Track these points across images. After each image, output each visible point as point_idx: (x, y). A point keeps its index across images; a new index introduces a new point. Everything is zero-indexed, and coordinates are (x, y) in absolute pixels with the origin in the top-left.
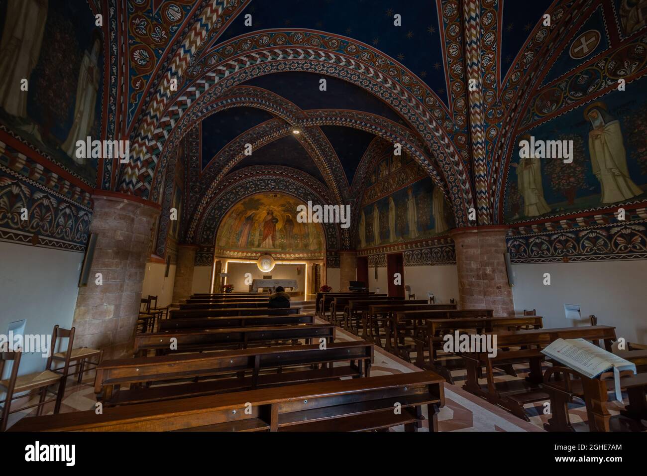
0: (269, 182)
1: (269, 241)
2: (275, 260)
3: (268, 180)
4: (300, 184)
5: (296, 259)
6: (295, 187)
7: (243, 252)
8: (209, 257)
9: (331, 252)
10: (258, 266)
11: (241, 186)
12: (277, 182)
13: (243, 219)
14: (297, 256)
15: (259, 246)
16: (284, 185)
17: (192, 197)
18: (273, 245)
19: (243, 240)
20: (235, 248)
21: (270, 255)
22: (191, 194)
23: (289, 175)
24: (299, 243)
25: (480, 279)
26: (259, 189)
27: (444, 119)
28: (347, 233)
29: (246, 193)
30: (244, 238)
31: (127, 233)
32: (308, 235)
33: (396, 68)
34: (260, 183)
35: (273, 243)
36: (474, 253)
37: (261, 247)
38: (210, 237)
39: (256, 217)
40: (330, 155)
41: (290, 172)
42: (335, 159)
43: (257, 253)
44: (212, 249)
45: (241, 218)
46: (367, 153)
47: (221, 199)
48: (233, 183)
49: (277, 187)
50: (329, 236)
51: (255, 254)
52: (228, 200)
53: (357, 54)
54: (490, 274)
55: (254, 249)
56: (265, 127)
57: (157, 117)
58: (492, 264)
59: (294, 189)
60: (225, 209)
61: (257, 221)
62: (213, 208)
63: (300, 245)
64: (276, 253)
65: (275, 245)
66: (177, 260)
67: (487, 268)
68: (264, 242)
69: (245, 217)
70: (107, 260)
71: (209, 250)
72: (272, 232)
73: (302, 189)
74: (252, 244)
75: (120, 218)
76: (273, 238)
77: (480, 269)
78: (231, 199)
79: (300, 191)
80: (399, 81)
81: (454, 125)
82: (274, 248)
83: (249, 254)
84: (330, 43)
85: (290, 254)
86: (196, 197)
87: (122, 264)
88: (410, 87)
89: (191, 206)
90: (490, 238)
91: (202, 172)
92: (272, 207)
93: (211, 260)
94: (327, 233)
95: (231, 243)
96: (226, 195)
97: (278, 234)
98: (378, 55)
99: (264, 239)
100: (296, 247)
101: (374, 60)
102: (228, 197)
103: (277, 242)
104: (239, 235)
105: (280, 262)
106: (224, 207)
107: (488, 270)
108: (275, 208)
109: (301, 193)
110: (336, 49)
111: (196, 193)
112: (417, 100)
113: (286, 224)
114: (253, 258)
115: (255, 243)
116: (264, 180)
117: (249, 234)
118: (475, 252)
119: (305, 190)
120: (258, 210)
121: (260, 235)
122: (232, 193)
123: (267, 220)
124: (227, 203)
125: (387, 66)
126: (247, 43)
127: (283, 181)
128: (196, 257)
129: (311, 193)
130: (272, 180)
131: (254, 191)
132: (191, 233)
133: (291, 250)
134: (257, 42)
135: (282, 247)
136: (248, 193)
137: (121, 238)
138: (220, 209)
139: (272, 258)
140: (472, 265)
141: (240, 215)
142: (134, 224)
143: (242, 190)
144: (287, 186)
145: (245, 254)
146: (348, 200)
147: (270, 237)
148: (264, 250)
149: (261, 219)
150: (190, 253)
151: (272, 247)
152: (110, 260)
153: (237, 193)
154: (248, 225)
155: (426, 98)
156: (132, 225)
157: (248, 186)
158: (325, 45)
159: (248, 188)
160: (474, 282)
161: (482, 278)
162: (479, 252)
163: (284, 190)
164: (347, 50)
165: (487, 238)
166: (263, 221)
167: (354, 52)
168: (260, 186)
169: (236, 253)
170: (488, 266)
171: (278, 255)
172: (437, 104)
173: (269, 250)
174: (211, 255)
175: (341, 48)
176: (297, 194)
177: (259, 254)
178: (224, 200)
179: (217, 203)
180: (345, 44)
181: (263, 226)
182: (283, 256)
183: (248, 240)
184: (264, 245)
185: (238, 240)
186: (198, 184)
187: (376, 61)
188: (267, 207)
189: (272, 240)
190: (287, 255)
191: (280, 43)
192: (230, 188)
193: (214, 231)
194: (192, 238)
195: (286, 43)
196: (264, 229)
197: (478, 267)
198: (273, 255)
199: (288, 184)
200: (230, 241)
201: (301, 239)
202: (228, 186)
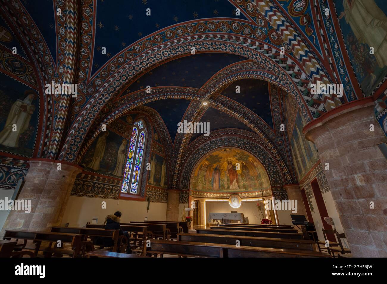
0: (218, 142)
1: (235, 184)
2: (241, 198)
3: (217, 141)
4: (239, 138)
5: (257, 196)
6: (236, 141)
7: (217, 194)
8: (186, 197)
9: (276, 188)
10: (229, 203)
11: (201, 149)
12: (223, 141)
13: (212, 169)
14: (257, 194)
15: (228, 188)
16: (228, 142)
17: (172, 161)
18: (239, 186)
19: (216, 185)
20: (211, 190)
21: (237, 194)
22: (171, 159)
23: (229, 134)
24: (256, 183)
25: (352, 197)
26: (212, 148)
27: (253, 31)
28: (286, 168)
29: (204, 152)
30: (216, 183)
31: (42, 179)
32: (260, 175)
33: (200, 25)
34: (212, 144)
35: (238, 185)
36: (331, 156)
37: (230, 189)
38: (187, 184)
39: (221, 167)
40: (243, 111)
41: (230, 132)
42: (249, 112)
43: (227, 194)
44: (188, 191)
45: (210, 170)
46: (272, 97)
47: (191, 159)
48: (196, 148)
49: (223, 144)
50: (271, 174)
51: (226, 194)
52: (194, 159)
53: (175, 35)
54: (363, 187)
55: (225, 191)
56: (191, 108)
57: (62, 118)
58: (361, 168)
59: (235, 142)
60: (193, 165)
61: (222, 171)
62: (187, 166)
63: (257, 184)
64: (242, 193)
65: (240, 187)
66: (166, 200)
67: (356, 176)
68: (232, 185)
69: (213, 168)
70: (26, 194)
71: (186, 193)
72: (235, 177)
73: (241, 141)
74: (223, 187)
75: (39, 171)
76: (238, 181)
77: (346, 179)
78: (196, 158)
79: (240, 143)
80: (209, 31)
81: (261, 29)
82: (240, 189)
83: (222, 195)
84: (156, 40)
85: (251, 192)
86: (174, 160)
87: (35, 196)
88: (217, 29)
89: (173, 166)
90: (344, 127)
91: (173, 145)
92: (229, 158)
93: (187, 199)
94: (269, 172)
95: (207, 188)
96: (193, 156)
97: (240, 177)
98: (185, 25)
99: (231, 183)
100: (255, 187)
101: (186, 30)
102: (194, 157)
103: (241, 184)
104: (213, 181)
105: (245, 200)
106: (193, 164)
107: (359, 180)
108: (231, 159)
109: (241, 144)
110: (162, 41)
111: (173, 158)
112: (228, 34)
113: (243, 170)
114: (226, 197)
115: (225, 186)
116: (214, 142)
117: (220, 180)
118: (332, 154)
119: (244, 141)
120: (220, 162)
121: (227, 180)
122: (196, 154)
123: (229, 168)
124: (194, 161)
125: (195, 28)
126: (112, 66)
127: (227, 139)
128: (180, 198)
129: (248, 142)
130: (219, 140)
131: (209, 150)
132: (175, 183)
133: (252, 190)
134: (117, 63)
135: (245, 187)
136: (206, 152)
137: (37, 182)
138: (190, 165)
139: (240, 197)
140: (334, 175)
141: (209, 167)
142: (50, 174)
143: (202, 151)
144: (230, 142)
145: (219, 194)
146: (276, 140)
147: (235, 180)
148: (233, 191)
149: (226, 168)
150: (174, 195)
151: (238, 188)
152: (28, 194)
153: (199, 153)
154: (217, 174)
155: (232, 27)
156: (48, 174)
157: (205, 147)
158: (155, 43)
159: (205, 149)
160: (345, 203)
161: (355, 196)
162: (338, 152)
163: (228, 145)
164: (168, 37)
165: (340, 129)
166: (227, 169)
167: (173, 35)
168: (212, 146)
169: (212, 194)
170: (356, 173)
171: (243, 194)
172: (241, 24)
173: (236, 190)
174: (187, 196)
175: (164, 38)
176: (238, 145)
177: (230, 194)
178: (192, 160)
179: (189, 162)
180: (164, 34)
181: (228, 172)
182: (247, 194)
183: (220, 184)
184: (232, 187)
185: (213, 185)
186: (173, 152)
187: (187, 30)
188: (226, 159)
189: (237, 183)
190: (250, 194)
191: (131, 57)
192: (195, 151)
193: (188, 179)
194: (176, 185)
195: (134, 55)
196: (230, 176)
197: (344, 177)
198: (239, 194)
199: (230, 140)
200: (206, 186)
201: (257, 179)
202: (194, 150)
